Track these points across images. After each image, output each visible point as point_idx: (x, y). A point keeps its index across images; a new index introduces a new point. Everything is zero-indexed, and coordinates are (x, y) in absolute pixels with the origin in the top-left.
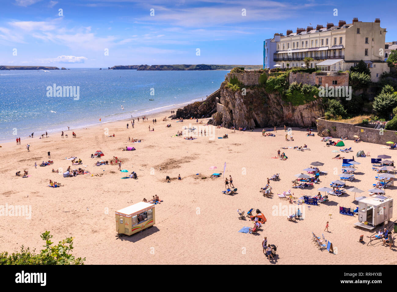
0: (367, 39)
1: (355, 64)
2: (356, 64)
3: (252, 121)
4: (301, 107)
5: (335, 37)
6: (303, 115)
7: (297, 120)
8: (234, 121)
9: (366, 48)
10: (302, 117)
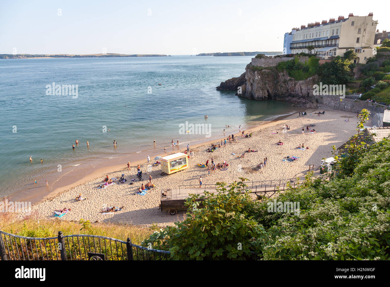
0: (360, 29)
1: (346, 50)
2: (348, 50)
3: (266, 91)
4: (301, 82)
5: (333, 29)
6: (302, 88)
7: (297, 91)
8: (253, 91)
9: (358, 37)
10: (301, 89)
